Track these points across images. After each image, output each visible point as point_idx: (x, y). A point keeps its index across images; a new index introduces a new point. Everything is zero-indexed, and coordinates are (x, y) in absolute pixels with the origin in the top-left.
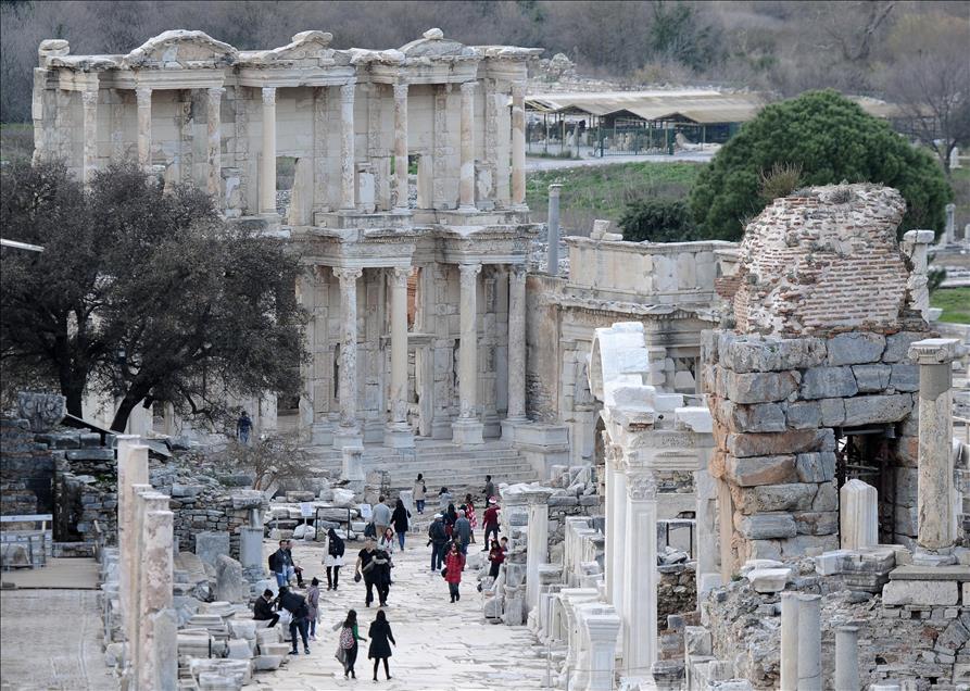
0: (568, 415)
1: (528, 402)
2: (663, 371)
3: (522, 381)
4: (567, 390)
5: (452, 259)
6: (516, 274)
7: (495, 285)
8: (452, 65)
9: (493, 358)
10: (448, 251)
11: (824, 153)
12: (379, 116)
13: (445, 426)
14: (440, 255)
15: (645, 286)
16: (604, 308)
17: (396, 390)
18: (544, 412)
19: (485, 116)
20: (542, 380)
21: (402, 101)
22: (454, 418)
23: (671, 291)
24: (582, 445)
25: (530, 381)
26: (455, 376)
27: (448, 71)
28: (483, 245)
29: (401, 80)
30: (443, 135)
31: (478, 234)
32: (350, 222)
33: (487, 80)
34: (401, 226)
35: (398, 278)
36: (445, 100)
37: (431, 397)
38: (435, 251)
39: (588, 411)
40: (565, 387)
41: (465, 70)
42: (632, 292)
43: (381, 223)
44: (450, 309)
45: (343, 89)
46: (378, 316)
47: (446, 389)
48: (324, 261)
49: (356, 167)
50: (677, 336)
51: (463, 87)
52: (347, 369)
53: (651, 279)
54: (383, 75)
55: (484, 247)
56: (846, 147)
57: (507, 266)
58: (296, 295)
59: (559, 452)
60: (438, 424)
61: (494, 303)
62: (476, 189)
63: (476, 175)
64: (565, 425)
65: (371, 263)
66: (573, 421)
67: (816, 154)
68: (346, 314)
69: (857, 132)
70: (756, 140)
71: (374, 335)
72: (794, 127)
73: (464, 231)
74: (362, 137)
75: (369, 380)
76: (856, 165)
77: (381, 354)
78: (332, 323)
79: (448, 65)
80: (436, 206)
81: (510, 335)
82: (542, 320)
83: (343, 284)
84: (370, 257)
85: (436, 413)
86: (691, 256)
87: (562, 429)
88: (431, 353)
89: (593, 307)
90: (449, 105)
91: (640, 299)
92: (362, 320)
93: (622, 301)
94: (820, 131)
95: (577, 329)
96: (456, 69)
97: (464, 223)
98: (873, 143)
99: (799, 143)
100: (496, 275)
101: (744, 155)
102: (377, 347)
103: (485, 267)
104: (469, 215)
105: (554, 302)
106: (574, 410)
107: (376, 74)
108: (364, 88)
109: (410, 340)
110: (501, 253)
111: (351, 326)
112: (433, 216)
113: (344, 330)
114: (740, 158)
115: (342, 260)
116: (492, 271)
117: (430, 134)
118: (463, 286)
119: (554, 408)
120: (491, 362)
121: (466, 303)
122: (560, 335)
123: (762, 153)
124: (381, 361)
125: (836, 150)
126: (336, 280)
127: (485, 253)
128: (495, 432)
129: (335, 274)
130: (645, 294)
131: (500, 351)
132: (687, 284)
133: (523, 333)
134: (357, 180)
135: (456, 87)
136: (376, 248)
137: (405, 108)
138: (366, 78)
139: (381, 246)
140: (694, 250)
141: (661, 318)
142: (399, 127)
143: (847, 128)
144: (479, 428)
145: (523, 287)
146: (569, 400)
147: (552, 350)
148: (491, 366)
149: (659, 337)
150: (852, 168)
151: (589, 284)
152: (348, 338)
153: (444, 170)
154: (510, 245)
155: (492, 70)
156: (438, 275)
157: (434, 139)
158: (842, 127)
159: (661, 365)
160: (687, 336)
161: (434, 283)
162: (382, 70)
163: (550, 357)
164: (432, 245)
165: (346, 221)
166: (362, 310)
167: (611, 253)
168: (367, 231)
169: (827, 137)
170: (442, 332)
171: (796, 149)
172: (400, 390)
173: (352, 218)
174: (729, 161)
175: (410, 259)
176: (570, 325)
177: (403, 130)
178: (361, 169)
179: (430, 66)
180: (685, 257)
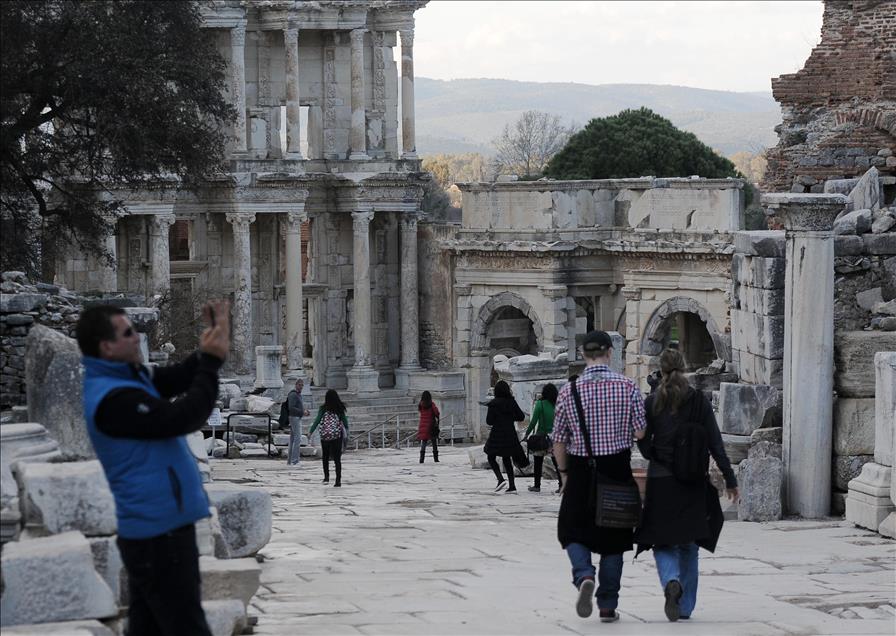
0: (464, 361)
1: (421, 351)
2: (565, 310)
3: (415, 328)
4: (462, 336)
5: (345, 208)
6: (408, 222)
7: (385, 237)
8: (342, 10)
9: (385, 309)
10: (340, 199)
11: (647, 156)
12: (268, 65)
13: (339, 376)
14: (332, 205)
15: (544, 223)
16: (501, 248)
17: (292, 338)
18: (438, 360)
19: (372, 68)
20: (435, 327)
21: (292, 45)
22: (347, 369)
23: (570, 228)
24: (478, 391)
25: (423, 329)
26: (348, 327)
27: (337, 16)
28: (375, 192)
29: (292, 24)
30: (332, 86)
31: (370, 180)
32: (242, 166)
33: (374, 33)
34: (294, 171)
35: (291, 223)
36: (333, 52)
37: (325, 347)
38: (326, 201)
39: (484, 356)
40: (459, 333)
41: (353, 17)
42: (531, 231)
43: (273, 168)
44: (342, 260)
45: (233, 32)
46: (271, 265)
47: (339, 340)
48: (217, 208)
49: (248, 112)
50: (578, 274)
51: (353, 35)
52: (242, 316)
53: (550, 215)
54: (274, 21)
55: (377, 194)
56: (665, 152)
57: (399, 214)
58: (189, 244)
59: (456, 398)
60: (332, 374)
61: (385, 254)
62: (367, 137)
63: (367, 124)
64: (460, 371)
65: (265, 208)
66: (468, 366)
67: (640, 157)
68: (240, 260)
69: (673, 139)
70: (585, 148)
71: (267, 284)
72: (618, 136)
73: (357, 177)
74: (252, 86)
75: (264, 329)
76: (674, 166)
77: (274, 304)
78: (226, 272)
79: (338, 11)
80: (327, 156)
81: (403, 284)
82: (434, 268)
83: (236, 229)
84: (263, 201)
85: (330, 364)
86: (589, 193)
87: (457, 375)
88: (324, 303)
89: (490, 248)
90: (337, 57)
91: (540, 236)
92: (255, 269)
93: (520, 240)
94: (642, 139)
95: (472, 274)
96: (346, 16)
97: (356, 170)
98: (686, 148)
99: (624, 149)
100: (387, 227)
101: (575, 161)
102: (270, 297)
103: (377, 214)
104: (361, 162)
105: (448, 247)
106: (469, 355)
107: (265, 21)
108: (253, 37)
109: (305, 290)
110: (392, 201)
111: (246, 272)
112: (323, 166)
113: (238, 276)
114: (571, 163)
115: (235, 205)
116: (382, 222)
117: (319, 85)
118: (356, 233)
119: (448, 355)
120: (383, 313)
121: (359, 250)
122: (454, 281)
123: (592, 159)
124: (275, 311)
125: (656, 155)
126: (230, 227)
127: (378, 200)
128: (389, 380)
129: (228, 220)
130: (544, 231)
131: (392, 302)
132: (586, 222)
133: (415, 282)
134: (249, 125)
135: (345, 35)
136: (270, 193)
137: (295, 52)
138: (255, 27)
139: (274, 191)
140: (592, 187)
141: (562, 254)
142: (289, 71)
143: (664, 136)
144: (375, 375)
145: (414, 235)
146: (464, 346)
147: (445, 297)
148: (383, 317)
149: (559, 275)
150: (672, 169)
151: (485, 227)
152: (242, 284)
153: (334, 120)
154: (401, 193)
155: (379, 22)
156: (329, 225)
157: (323, 89)
158: (660, 135)
159: (563, 303)
160: (588, 274)
161: (326, 233)
162: (273, 16)
163: (443, 304)
164: (323, 195)
165: (238, 164)
166: (255, 259)
167: (507, 194)
168: (260, 175)
169: (648, 143)
170: (334, 282)
171: (622, 154)
172: (296, 337)
173: (245, 161)
174: (562, 167)
175: (303, 204)
176: (465, 270)
177: (294, 74)
178: (252, 114)
179: (319, 11)
180: (583, 194)
